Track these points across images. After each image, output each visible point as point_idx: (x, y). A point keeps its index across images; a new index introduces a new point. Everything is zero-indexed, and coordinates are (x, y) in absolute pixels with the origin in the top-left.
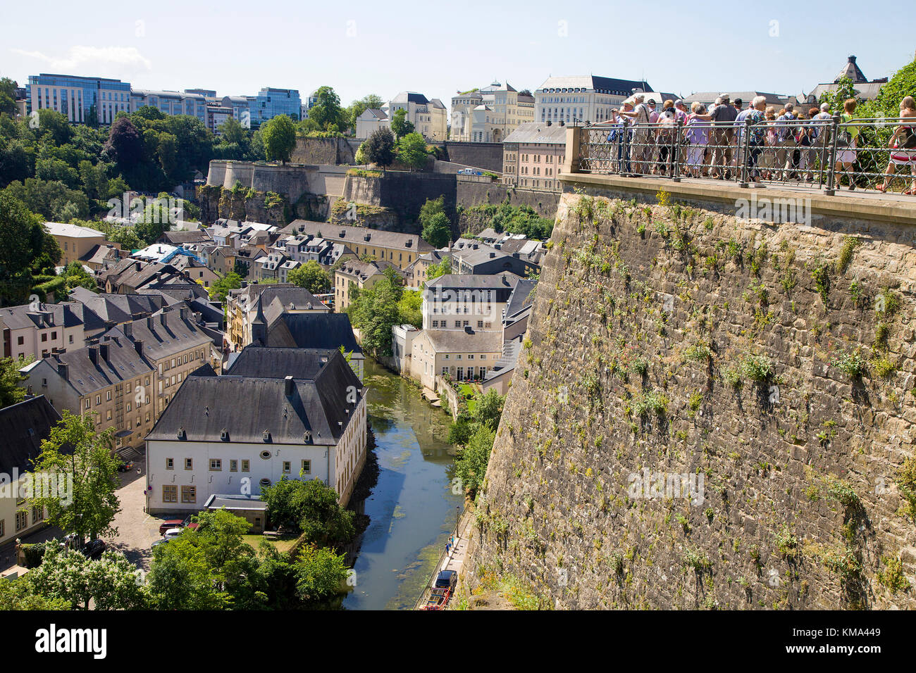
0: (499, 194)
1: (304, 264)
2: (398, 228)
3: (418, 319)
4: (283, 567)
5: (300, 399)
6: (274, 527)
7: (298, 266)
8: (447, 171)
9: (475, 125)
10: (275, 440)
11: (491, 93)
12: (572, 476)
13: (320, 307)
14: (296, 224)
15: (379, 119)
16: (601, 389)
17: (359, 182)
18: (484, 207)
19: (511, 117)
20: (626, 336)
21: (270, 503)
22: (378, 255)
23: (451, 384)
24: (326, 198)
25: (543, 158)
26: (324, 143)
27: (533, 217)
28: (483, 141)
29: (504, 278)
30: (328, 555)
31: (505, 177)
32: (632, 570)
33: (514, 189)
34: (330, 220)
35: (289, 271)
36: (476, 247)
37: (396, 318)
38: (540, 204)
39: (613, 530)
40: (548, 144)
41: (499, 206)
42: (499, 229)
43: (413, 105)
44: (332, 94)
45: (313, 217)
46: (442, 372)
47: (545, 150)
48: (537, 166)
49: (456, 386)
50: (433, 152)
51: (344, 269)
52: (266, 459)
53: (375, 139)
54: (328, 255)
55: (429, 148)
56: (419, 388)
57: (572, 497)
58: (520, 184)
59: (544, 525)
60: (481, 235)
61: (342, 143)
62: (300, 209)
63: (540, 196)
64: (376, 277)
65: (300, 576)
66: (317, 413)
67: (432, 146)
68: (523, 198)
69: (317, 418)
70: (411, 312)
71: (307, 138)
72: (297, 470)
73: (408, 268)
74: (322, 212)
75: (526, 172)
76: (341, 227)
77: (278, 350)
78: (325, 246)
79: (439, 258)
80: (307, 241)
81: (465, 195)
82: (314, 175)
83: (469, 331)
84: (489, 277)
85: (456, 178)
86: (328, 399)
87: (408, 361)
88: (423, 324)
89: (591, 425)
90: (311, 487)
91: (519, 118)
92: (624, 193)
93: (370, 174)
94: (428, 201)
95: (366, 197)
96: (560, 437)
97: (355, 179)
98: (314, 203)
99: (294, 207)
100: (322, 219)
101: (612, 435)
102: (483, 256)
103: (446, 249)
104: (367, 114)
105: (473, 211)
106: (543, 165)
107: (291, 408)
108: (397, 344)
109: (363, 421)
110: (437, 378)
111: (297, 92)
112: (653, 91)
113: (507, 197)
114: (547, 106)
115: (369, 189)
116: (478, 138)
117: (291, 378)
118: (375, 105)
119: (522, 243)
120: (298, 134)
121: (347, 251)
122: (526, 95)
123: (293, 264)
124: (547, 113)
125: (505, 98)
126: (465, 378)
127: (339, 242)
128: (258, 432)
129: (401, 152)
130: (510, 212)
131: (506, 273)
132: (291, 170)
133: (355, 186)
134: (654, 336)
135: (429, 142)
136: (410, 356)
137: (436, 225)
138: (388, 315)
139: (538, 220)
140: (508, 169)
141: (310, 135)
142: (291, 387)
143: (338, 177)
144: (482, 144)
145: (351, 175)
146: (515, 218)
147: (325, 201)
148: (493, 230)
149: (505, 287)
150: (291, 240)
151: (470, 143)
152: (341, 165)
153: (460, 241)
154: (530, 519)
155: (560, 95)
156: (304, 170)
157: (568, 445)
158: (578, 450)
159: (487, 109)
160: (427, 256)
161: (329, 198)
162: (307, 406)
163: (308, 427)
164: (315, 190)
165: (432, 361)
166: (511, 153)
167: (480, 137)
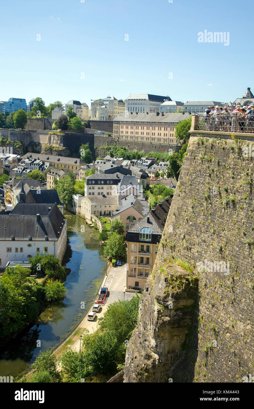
0: (112, 142)
1: (33, 171)
2: (71, 155)
3: (82, 192)
4: (40, 288)
5: (43, 223)
6: (34, 274)
7: (31, 171)
8: (90, 133)
9: (101, 114)
10: (33, 239)
11: (107, 101)
12: (200, 225)
13: (44, 188)
14: (28, 154)
15: (61, 111)
16: (210, 197)
17: (54, 137)
18: (106, 147)
19: (115, 110)
20: (219, 180)
21: (33, 264)
22: (63, 167)
23: (98, 217)
24: (40, 144)
25: (129, 127)
26: (39, 121)
27: (126, 151)
28: (104, 120)
29: (117, 175)
30: (58, 283)
31: (114, 135)
32: (225, 249)
33: (118, 140)
34: (42, 153)
35: (27, 174)
36: (105, 163)
37: (74, 192)
38: (129, 146)
39: (217, 238)
40: (131, 122)
41: (112, 147)
42: (112, 156)
43: (75, 106)
44: (41, 100)
45: (34, 151)
46: (94, 213)
47: (130, 124)
48: (127, 130)
49: (100, 218)
50: (84, 125)
51: (50, 172)
52: (30, 247)
53: (61, 120)
54: (43, 167)
55: (83, 123)
56: (84, 219)
57: (201, 231)
58: (120, 138)
59: (190, 241)
60: (105, 158)
61: (46, 121)
62: (29, 148)
63: (129, 143)
64: (64, 176)
65: (47, 292)
66: (50, 228)
67: (84, 122)
68: (122, 143)
69: (50, 230)
70: (79, 189)
71: (31, 119)
72: (42, 251)
73: (76, 172)
74: (39, 149)
75: (123, 133)
76: (47, 155)
77: (31, 204)
78: (41, 163)
79: (89, 168)
80: (34, 161)
81: (98, 142)
82: (35, 134)
83: (104, 196)
84: (111, 175)
85: (94, 135)
86: (54, 223)
87: (79, 209)
88: (85, 194)
89: (207, 208)
90: (49, 257)
91: (119, 111)
92: (215, 136)
93: (59, 134)
94: (82, 145)
95: (57, 143)
96: (194, 214)
97: (52, 136)
98: (35, 146)
99: (27, 148)
100: (39, 152)
101: (215, 210)
102: (108, 166)
103: (92, 164)
104: (56, 109)
105: (101, 148)
106: (129, 130)
107: (39, 227)
108: (74, 202)
109: (66, 232)
110: (92, 215)
111: (25, 100)
112: (172, 101)
113: (115, 143)
114: (130, 106)
115: (58, 140)
116: (102, 119)
117: (39, 214)
118: (59, 105)
119: (122, 161)
120: (28, 117)
121: (51, 165)
122: (121, 101)
123: (28, 171)
124: (130, 109)
125: (113, 103)
126: (103, 215)
127: (47, 162)
128: (26, 236)
129: (71, 125)
130: (116, 149)
131: (118, 173)
132: (25, 132)
133: (52, 138)
134: (230, 179)
135: (83, 120)
136: (80, 207)
137: (86, 154)
138: (71, 190)
139: (128, 152)
140: (115, 131)
141: (32, 118)
142: (39, 218)
143: (45, 135)
144: (104, 121)
145: (50, 134)
146: (118, 151)
147: (40, 145)
148: (110, 156)
149: (118, 179)
150: (27, 161)
151: (99, 121)
152: (46, 130)
153: (97, 161)
154: (184, 240)
155: (135, 102)
156: (31, 132)
157: (198, 216)
158: (202, 217)
159: (106, 107)
160: (85, 167)
161: (41, 143)
162: (46, 226)
163: (46, 234)
164: (35, 140)
165: (89, 208)
166: (116, 125)
167: (103, 118)
